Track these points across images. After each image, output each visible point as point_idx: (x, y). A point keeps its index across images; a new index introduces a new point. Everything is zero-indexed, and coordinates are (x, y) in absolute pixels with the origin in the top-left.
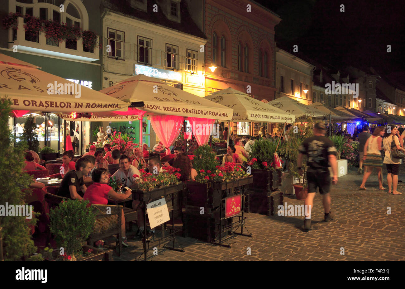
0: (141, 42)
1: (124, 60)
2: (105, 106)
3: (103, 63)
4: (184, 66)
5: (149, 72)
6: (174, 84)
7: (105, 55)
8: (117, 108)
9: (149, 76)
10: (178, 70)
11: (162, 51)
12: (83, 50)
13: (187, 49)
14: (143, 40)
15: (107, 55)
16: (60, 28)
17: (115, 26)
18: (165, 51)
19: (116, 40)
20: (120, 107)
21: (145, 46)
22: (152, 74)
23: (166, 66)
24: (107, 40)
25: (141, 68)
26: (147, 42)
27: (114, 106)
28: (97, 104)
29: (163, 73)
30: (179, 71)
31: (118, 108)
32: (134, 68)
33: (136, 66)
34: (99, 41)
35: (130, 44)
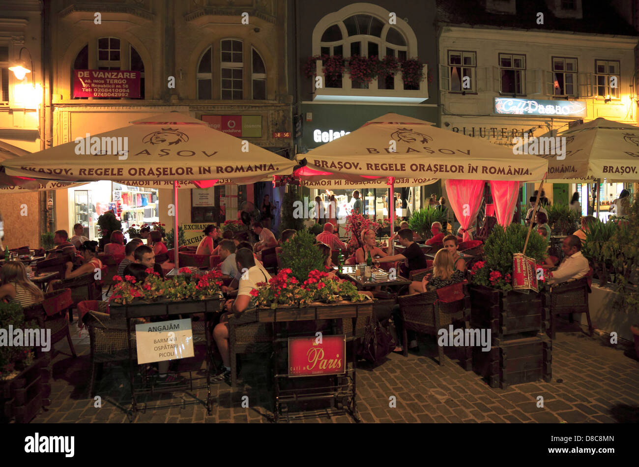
0: (506, 63)
1: (476, 94)
2: (250, 168)
3: (442, 102)
4: (589, 89)
5: (520, 107)
6: (569, 122)
7: (443, 90)
8: (271, 170)
9: (521, 113)
10: (576, 98)
11: (543, 71)
12: (403, 87)
13: (596, 60)
14: (509, 58)
15: (449, 89)
16: (365, 63)
17: (459, 46)
18: (550, 70)
19: (462, 66)
20: (277, 169)
21: (513, 67)
22: (525, 109)
23: (553, 94)
24: (447, 68)
25: (506, 102)
26: (515, 60)
27: (267, 168)
28: (234, 167)
29: (547, 106)
30: (580, 100)
31: (274, 169)
32: (494, 103)
33: (496, 100)
34: (427, 72)
35: (486, 68)
